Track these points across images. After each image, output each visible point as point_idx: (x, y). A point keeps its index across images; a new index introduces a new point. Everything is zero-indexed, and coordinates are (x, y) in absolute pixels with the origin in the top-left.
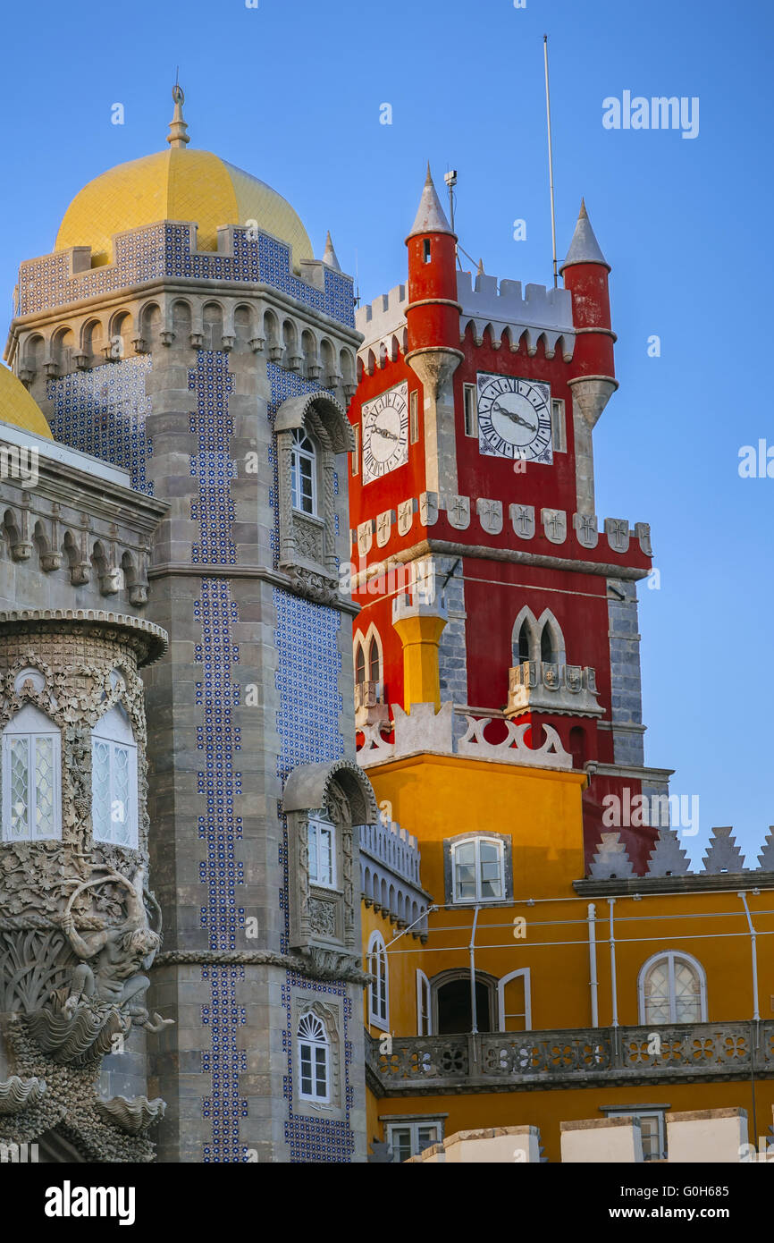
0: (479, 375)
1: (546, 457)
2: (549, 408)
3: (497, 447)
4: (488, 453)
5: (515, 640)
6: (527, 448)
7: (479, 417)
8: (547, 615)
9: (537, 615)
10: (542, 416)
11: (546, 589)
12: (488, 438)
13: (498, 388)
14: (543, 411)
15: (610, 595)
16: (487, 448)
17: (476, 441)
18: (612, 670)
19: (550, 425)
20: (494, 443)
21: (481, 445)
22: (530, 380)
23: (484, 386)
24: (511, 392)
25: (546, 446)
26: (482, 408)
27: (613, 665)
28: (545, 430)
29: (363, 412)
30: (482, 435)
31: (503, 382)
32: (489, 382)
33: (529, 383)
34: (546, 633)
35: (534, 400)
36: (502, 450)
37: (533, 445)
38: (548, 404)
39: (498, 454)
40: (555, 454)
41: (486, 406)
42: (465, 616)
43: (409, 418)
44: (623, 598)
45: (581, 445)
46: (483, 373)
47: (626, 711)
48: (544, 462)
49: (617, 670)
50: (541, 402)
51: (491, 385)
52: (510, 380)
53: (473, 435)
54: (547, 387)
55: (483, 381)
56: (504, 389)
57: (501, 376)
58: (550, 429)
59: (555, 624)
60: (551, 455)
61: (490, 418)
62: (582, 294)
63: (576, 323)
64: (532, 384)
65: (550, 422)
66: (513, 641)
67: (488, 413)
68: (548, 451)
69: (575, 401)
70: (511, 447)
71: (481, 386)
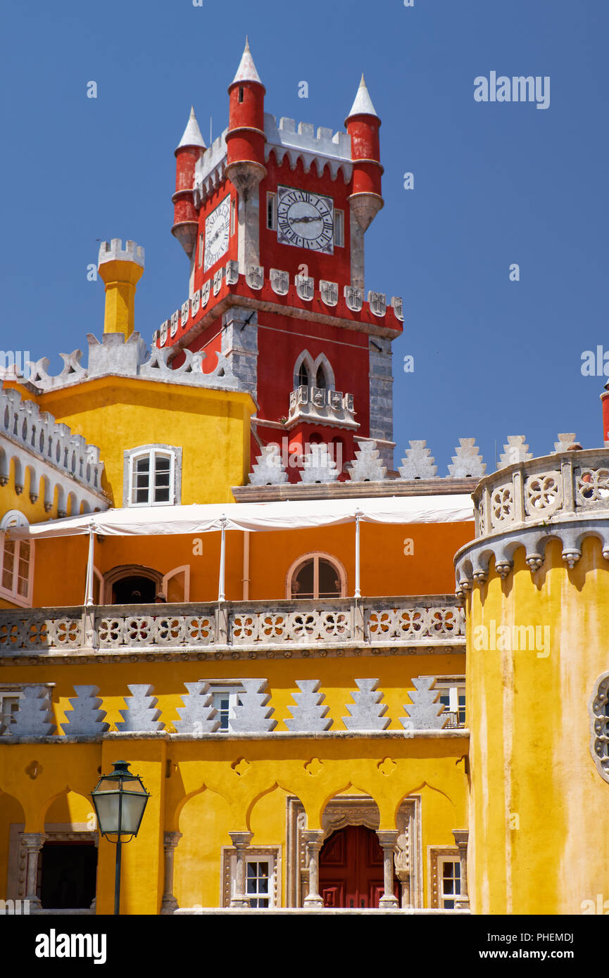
0: (279, 187)
1: (329, 249)
2: (332, 215)
3: (291, 239)
4: (284, 242)
5: (296, 373)
6: (314, 242)
7: (278, 216)
8: (322, 358)
9: (314, 357)
10: (327, 220)
11: (321, 339)
12: (285, 232)
13: (294, 198)
14: (328, 217)
15: (371, 348)
16: (283, 238)
17: (276, 233)
18: (371, 401)
19: (333, 227)
20: (289, 236)
21: (279, 236)
22: (319, 195)
23: (284, 195)
24: (304, 201)
25: (329, 241)
26: (281, 210)
27: (372, 398)
28: (328, 230)
29: (206, 223)
30: (279, 228)
31: (298, 194)
32: (287, 193)
33: (317, 196)
34: (321, 371)
35: (321, 209)
36: (295, 241)
37: (319, 240)
38: (331, 213)
39: (291, 244)
40: (335, 247)
41: (284, 210)
42: (257, 353)
43: (230, 220)
44: (381, 350)
45: (355, 242)
46: (282, 186)
47: (380, 431)
48: (326, 252)
49: (375, 401)
50: (326, 210)
51: (288, 195)
52: (303, 193)
53: (273, 228)
54: (331, 200)
55: (283, 192)
56: (298, 199)
57: (296, 189)
58: (333, 230)
59: (328, 364)
60: (332, 248)
61: (287, 218)
62: (358, 136)
63: (354, 157)
64: (319, 197)
65: (333, 225)
66: (294, 374)
67: (286, 215)
68: (330, 245)
69: (352, 212)
70: (302, 240)
71: (280, 195)
